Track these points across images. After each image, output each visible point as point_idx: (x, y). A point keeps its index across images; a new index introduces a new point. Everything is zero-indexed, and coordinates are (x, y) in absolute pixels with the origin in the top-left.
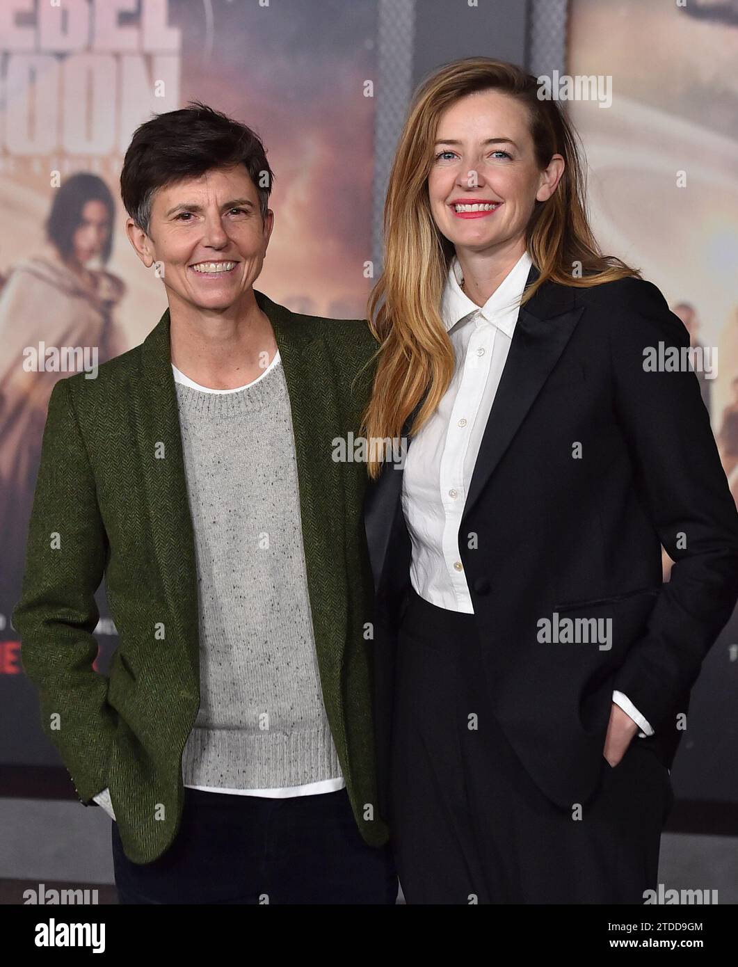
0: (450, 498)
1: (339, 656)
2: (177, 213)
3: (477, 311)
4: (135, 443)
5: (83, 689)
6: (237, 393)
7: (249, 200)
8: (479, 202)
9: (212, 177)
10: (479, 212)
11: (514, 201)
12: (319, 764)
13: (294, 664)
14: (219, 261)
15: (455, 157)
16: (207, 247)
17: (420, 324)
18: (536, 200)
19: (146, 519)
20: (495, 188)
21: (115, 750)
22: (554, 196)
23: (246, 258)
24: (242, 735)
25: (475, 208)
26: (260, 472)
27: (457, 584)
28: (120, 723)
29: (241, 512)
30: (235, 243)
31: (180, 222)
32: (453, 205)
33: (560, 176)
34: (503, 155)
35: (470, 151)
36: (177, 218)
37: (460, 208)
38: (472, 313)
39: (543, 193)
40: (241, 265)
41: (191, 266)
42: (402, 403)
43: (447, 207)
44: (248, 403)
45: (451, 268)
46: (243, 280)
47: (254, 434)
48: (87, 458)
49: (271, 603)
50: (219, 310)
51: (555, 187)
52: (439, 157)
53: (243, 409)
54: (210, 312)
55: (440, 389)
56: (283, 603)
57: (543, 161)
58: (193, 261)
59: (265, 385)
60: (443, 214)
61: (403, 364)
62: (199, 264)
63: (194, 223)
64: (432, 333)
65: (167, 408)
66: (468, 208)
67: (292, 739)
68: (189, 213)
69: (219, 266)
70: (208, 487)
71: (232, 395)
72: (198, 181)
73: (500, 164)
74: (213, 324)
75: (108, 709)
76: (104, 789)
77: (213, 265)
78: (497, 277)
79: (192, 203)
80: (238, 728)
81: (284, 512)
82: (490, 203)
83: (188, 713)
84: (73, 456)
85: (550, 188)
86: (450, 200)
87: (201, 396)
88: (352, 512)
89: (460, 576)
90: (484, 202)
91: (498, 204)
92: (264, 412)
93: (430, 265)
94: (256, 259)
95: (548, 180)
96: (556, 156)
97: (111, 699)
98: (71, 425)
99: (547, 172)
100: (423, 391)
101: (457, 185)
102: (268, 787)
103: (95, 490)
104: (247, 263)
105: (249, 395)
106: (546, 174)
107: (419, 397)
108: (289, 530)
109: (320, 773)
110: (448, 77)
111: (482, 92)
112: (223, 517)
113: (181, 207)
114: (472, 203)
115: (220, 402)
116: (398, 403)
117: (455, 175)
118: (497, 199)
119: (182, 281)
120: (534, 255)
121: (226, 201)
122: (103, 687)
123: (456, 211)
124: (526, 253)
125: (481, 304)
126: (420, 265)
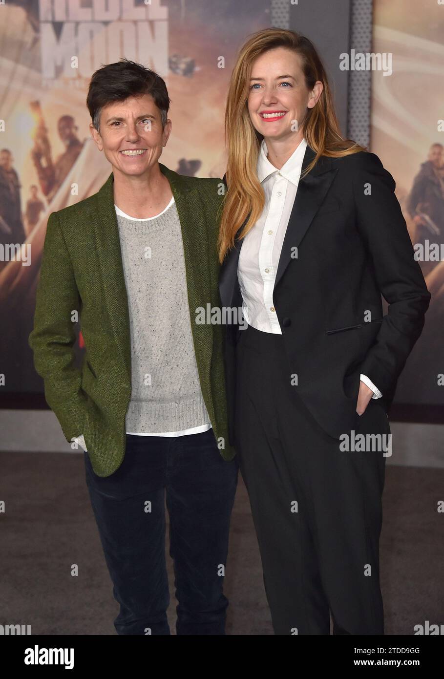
0: (265, 273)
1: (208, 362)
2: (112, 122)
3: (277, 171)
4: (95, 249)
5: (69, 381)
6: (151, 221)
7: (152, 115)
8: (275, 112)
9: (131, 102)
10: (275, 118)
11: (294, 110)
12: (195, 418)
13: (181, 366)
14: (134, 150)
15: (261, 87)
16: (128, 141)
17: (246, 180)
18: (307, 107)
19: (102, 290)
20: (284, 104)
21: (87, 416)
22: (317, 105)
23: (151, 147)
24: (153, 404)
25: (273, 115)
26: (164, 263)
27: (272, 319)
28: (89, 400)
29: (154, 285)
30: (144, 139)
31: (114, 127)
32: (262, 114)
33: (321, 93)
34: (287, 84)
35: (269, 84)
36: (112, 124)
37: (265, 116)
38: (274, 173)
39: (311, 104)
40: (148, 151)
41: (121, 152)
42: (235, 222)
43: (258, 115)
44: (157, 226)
45: (262, 146)
46: (150, 159)
47: (160, 243)
48: (69, 256)
49: (170, 334)
50: (138, 176)
51: (318, 99)
52: (252, 88)
53: (154, 229)
54: (133, 177)
55: (256, 215)
56: (175, 334)
57: (311, 85)
58: (121, 149)
59: (166, 215)
60: (256, 118)
61: (236, 202)
62: (124, 151)
63: (121, 127)
64: (252, 186)
65: (113, 230)
66: (269, 116)
67: (180, 406)
68: (119, 122)
69: (135, 152)
70: (135, 272)
71: (148, 221)
72: (122, 104)
73: (286, 90)
74: (136, 183)
75: (82, 392)
76: (80, 435)
77: (131, 151)
78: (288, 153)
79: (119, 116)
80: (151, 400)
81: (177, 285)
82: (281, 112)
83: (126, 396)
84: (61, 255)
85: (315, 100)
86: (259, 111)
87: (131, 222)
88: (214, 283)
89: (274, 315)
90: (278, 112)
91: (286, 112)
92: (166, 231)
93: (251, 148)
94: (157, 148)
95: (314, 96)
96: (318, 82)
97: (83, 387)
98: (59, 238)
99: (313, 91)
100: (247, 215)
101: (262, 103)
102: (168, 431)
103: (73, 273)
104: (152, 150)
105: (157, 221)
106: (312, 92)
107: (245, 219)
108: (180, 294)
109: (196, 423)
110: (256, 41)
111: (275, 49)
112: (144, 288)
113: (114, 118)
114: (271, 113)
115: (142, 225)
116: (233, 222)
117: (261, 97)
118: (285, 109)
119: (116, 160)
120: (308, 140)
121: (138, 116)
122: (79, 379)
123: (263, 117)
124: (304, 139)
125: (279, 168)
126: (246, 147)
